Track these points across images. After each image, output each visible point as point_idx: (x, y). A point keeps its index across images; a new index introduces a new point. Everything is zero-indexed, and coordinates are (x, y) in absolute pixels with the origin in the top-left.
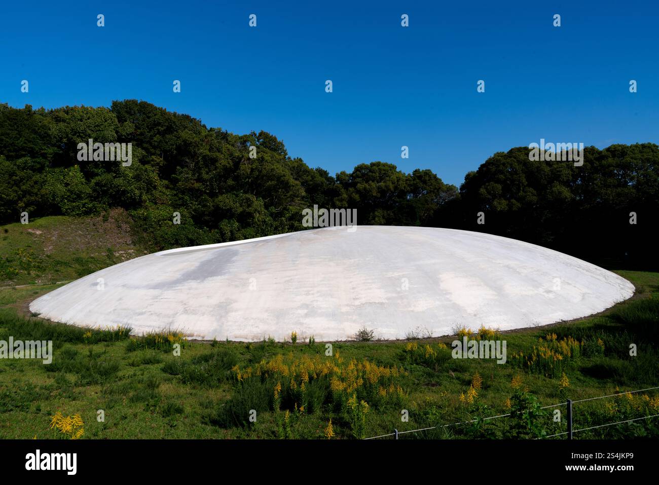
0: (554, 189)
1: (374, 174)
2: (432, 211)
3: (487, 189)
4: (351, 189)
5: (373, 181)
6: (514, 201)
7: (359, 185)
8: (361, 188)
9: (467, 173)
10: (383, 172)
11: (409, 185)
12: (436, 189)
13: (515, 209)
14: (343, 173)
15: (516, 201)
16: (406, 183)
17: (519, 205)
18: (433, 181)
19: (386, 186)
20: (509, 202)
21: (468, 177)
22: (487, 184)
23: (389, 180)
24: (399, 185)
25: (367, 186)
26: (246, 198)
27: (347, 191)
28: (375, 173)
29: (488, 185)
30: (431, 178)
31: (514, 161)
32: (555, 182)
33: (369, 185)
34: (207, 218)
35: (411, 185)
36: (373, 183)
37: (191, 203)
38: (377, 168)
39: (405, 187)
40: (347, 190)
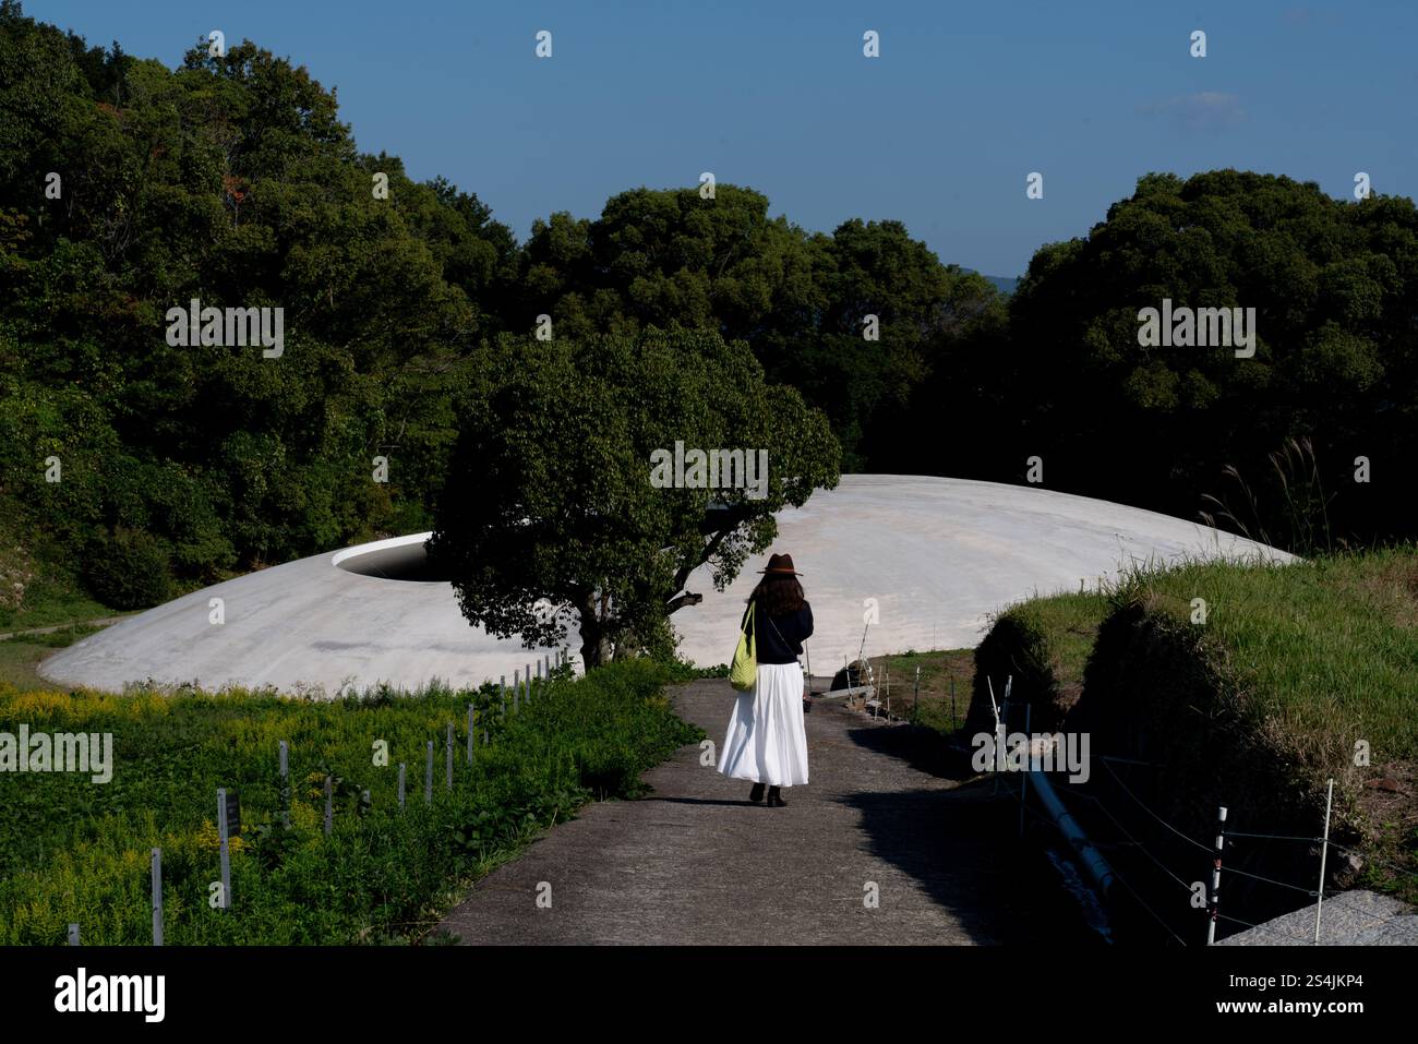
0: (1324, 347)
1: (695, 241)
2: (906, 387)
3: (1110, 331)
4: (606, 295)
5: (693, 269)
6: (1199, 376)
7: (639, 283)
8: (649, 293)
9: (1039, 248)
10: (727, 231)
11: (824, 285)
12: (922, 302)
13: (1199, 403)
14: (560, 221)
15: (1206, 377)
16: (814, 279)
17: (1213, 390)
18: (913, 274)
19: (744, 292)
20: (1183, 377)
21: (1039, 262)
22: (1113, 312)
23: (758, 270)
24: (791, 288)
25: (673, 287)
26: (322, 360)
27: (590, 302)
28: (700, 236)
29: (1117, 318)
30: (905, 261)
31: (1203, 239)
32: (1329, 321)
33: (683, 285)
34: (171, 426)
35: (834, 288)
36: (694, 280)
37: (106, 370)
38: (706, 218)
39: (810, 295)
40: (589, 297)
